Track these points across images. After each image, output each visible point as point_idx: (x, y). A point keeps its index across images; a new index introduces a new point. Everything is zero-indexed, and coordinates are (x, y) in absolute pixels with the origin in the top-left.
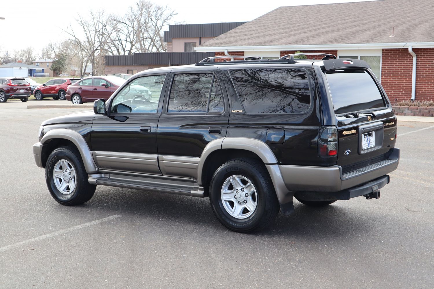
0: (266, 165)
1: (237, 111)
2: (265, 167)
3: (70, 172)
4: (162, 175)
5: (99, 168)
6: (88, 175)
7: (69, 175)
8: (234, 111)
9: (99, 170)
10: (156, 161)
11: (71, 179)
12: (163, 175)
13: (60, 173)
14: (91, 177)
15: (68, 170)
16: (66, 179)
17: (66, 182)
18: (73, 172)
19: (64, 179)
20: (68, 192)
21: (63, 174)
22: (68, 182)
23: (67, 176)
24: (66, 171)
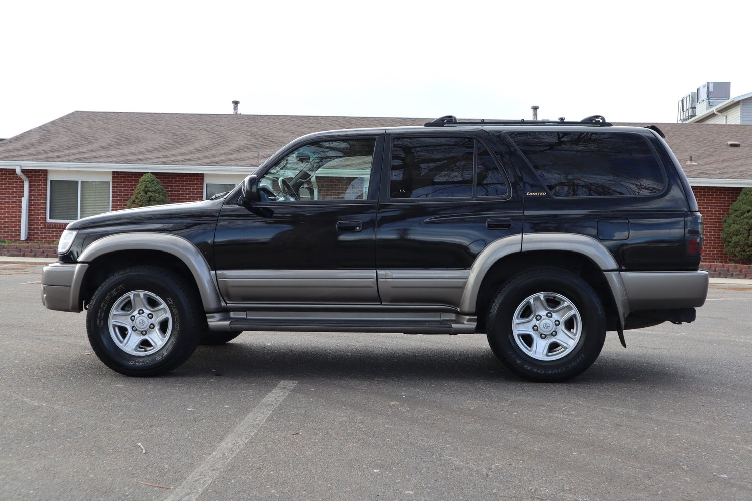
0: (604, 273)
2: (604, 275)
3: (150, 314)
4: (381, 304)
5: (228, 302)
6: (207, 315)
7: (150, 320)
9: (228, 305)
10: (373, 280)
11: (152, 326)
12: (383, 303)
13: (123, 318)
14: (213, 317)
15: (145, 310)
16: (141, 327)
17: (138, 333)
18: (159, 313)
19: (134, 329)
20: (146, 351)
21: (133, 318)
22: (144, 332)
23: (143, 322)
24: (141, 312)
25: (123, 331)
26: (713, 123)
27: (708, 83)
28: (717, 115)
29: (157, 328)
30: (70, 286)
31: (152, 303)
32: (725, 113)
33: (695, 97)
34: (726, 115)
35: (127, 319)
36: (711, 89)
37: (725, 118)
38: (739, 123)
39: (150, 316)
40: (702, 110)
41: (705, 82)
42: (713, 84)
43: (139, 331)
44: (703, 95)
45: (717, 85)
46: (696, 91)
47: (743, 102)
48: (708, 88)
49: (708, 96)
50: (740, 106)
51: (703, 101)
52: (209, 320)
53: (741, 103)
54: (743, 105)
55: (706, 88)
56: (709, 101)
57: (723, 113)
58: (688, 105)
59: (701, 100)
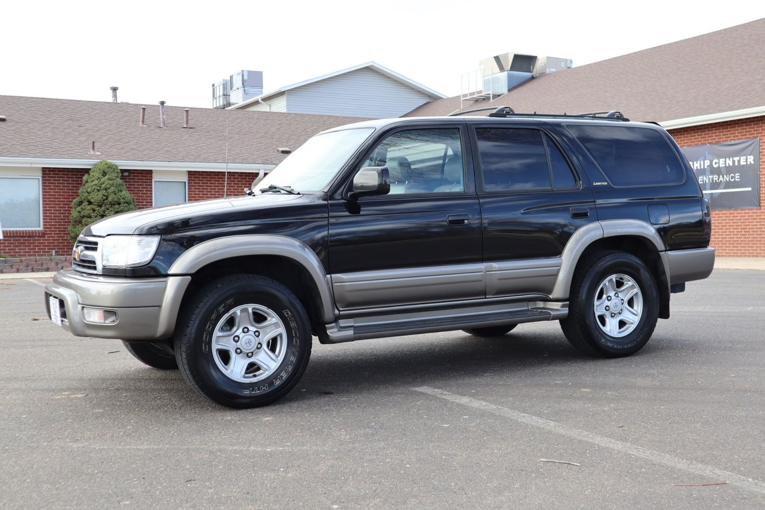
0: (660, 253)
1: (600, 184)
2: (659, 254)
3: (257, 331)
4: (486, 298)
6: (326, 326)
7: (257, 339)
8: (596, 184)
9: (341, 312)
10: (482, 273)
11: (259, 346)
13: (225, 339)
14: (332, 328)
15: (251, 328)
16: (246, 349)
17: (242, 357)
18: (268, 329)
19: (239, 351)
20: (255, 376)
21: (237, 339)
22: (250, 354)
23: (249, 342)
24: (246, 330)
25: (225, 356)
26: (258, 110)
27: (243, 71)
28: (260, 103)
29: (265, 346)
30: (160, 306)
31: (259, 318)
32: (269, 102)
33: (228, 86)
34: (269, 103)
35: (229, 340)
36: (246, 77)
37: (268, 107)
38: (285, 112)
39: (257, 334)
40: (238, 98)
41: (240, 71)
42: (247, 72)
43: (245, 353)
44: (238, 82)
45: (250, 73)
46: (229, 79)
47: (288, 93)
48: (243, 76)
49: (243, 84)
50: (285, 96)
51: (238, 89)
52: (328, 332)
53: (286, 93)
54: (288, 95)
55: (241, 76)
56: (244, 90)
57: (267, 102)
58: (220, 92)
59: (234, 88)
